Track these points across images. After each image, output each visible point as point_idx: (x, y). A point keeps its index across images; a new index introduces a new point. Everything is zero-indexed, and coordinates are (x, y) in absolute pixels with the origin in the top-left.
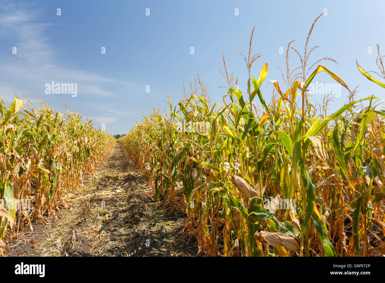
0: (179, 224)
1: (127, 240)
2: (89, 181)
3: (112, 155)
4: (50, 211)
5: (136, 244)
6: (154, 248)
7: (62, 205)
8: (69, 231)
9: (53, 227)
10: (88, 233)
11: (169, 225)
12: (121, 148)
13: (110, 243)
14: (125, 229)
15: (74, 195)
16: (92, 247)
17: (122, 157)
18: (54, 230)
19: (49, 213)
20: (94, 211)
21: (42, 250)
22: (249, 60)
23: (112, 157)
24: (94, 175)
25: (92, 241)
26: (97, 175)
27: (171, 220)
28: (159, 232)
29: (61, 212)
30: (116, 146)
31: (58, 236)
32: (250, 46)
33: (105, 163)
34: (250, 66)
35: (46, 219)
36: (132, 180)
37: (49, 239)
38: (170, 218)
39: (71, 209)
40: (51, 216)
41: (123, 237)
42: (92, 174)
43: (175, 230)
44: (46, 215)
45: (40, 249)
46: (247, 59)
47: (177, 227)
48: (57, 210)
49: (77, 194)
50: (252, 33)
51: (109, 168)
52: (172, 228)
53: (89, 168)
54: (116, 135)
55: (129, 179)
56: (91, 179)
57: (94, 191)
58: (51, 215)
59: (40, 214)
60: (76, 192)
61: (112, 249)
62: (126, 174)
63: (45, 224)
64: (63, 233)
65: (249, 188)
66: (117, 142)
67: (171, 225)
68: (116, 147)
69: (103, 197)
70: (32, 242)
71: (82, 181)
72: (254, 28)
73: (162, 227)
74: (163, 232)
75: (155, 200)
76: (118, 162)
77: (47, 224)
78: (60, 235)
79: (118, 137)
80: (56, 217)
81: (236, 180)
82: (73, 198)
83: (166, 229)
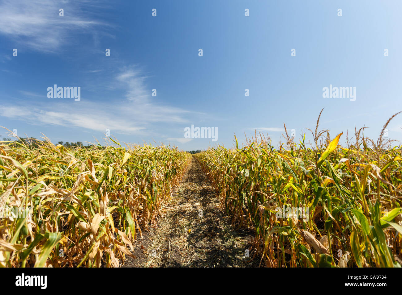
0: (247, 241)
1: (207, 253)
2: (176, 193)
3: (190, 169)
4: (152, 221)
5: (214, 258)
6: (229, 265)
7: (159, 215)
8: (165, 239)
9: (155, 234)
10: (178, 242)
11: (238, 240)
12: (196, 162)
13: (195, 254)
14: (205, 241)
15: (167, 206)
16: (182, 256)
17: (197, 171)
18: (155, 237)
19: (152, 222)
20: (182, 222)
21: (148, 254)
22: (316, 134)
23: (190, 171)
24: (179, 187)
25: (182, 251)
26: (181, 188)
27: (240, 236)
28: (231, 247)
29: (160, 221)
30: (192, 160)
31: (158, 243)
32: (318, 123)
33: (186, 176)
34: (317, 140)
35: (150, 227)
36: (206, 193)
37: (153, 245)
38: (239, 234)
39: (166, 218)
40: (153, 225)
41: (204, 250)
42: (178, 187)
43: (244, 246)
44: (150, 224)
45: (147, 254)
46: (314, 134)
47: (246, 243)
48: (156, 219)
49: (169, 205)
50: (321, 113)
51: (189, 181)
52: (241, 244)
53: (176, 182)
54: (192, 151)
55: (204, 193)
56: (177, 191)
57: (181, 204)
58: (153, 223)
59: (146, 225)
60: (168, 203)
61: (197, 261)
62: (202, 188)
63: (149, 232)
64: (162, 241)
65: (319, 244)
66: (193, 156)
67: (240, 240)
68: (193, 162)
69: (187, 209)
70: (142, 248)
71: (172, 194)
72: (322, 110)
73: (233, 242)
74: (234, 248)
75: (225, 214)
76: (195, 175)
77: (151, 231)
78: (159, 242)
79: (193, 152)
80: (156, 225)
81: (305, 235)
82: (166, 209)
83: (237, 244)
